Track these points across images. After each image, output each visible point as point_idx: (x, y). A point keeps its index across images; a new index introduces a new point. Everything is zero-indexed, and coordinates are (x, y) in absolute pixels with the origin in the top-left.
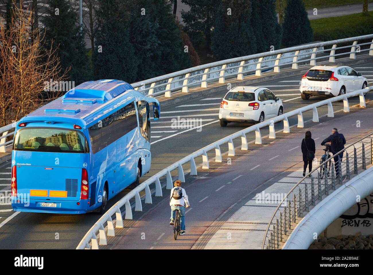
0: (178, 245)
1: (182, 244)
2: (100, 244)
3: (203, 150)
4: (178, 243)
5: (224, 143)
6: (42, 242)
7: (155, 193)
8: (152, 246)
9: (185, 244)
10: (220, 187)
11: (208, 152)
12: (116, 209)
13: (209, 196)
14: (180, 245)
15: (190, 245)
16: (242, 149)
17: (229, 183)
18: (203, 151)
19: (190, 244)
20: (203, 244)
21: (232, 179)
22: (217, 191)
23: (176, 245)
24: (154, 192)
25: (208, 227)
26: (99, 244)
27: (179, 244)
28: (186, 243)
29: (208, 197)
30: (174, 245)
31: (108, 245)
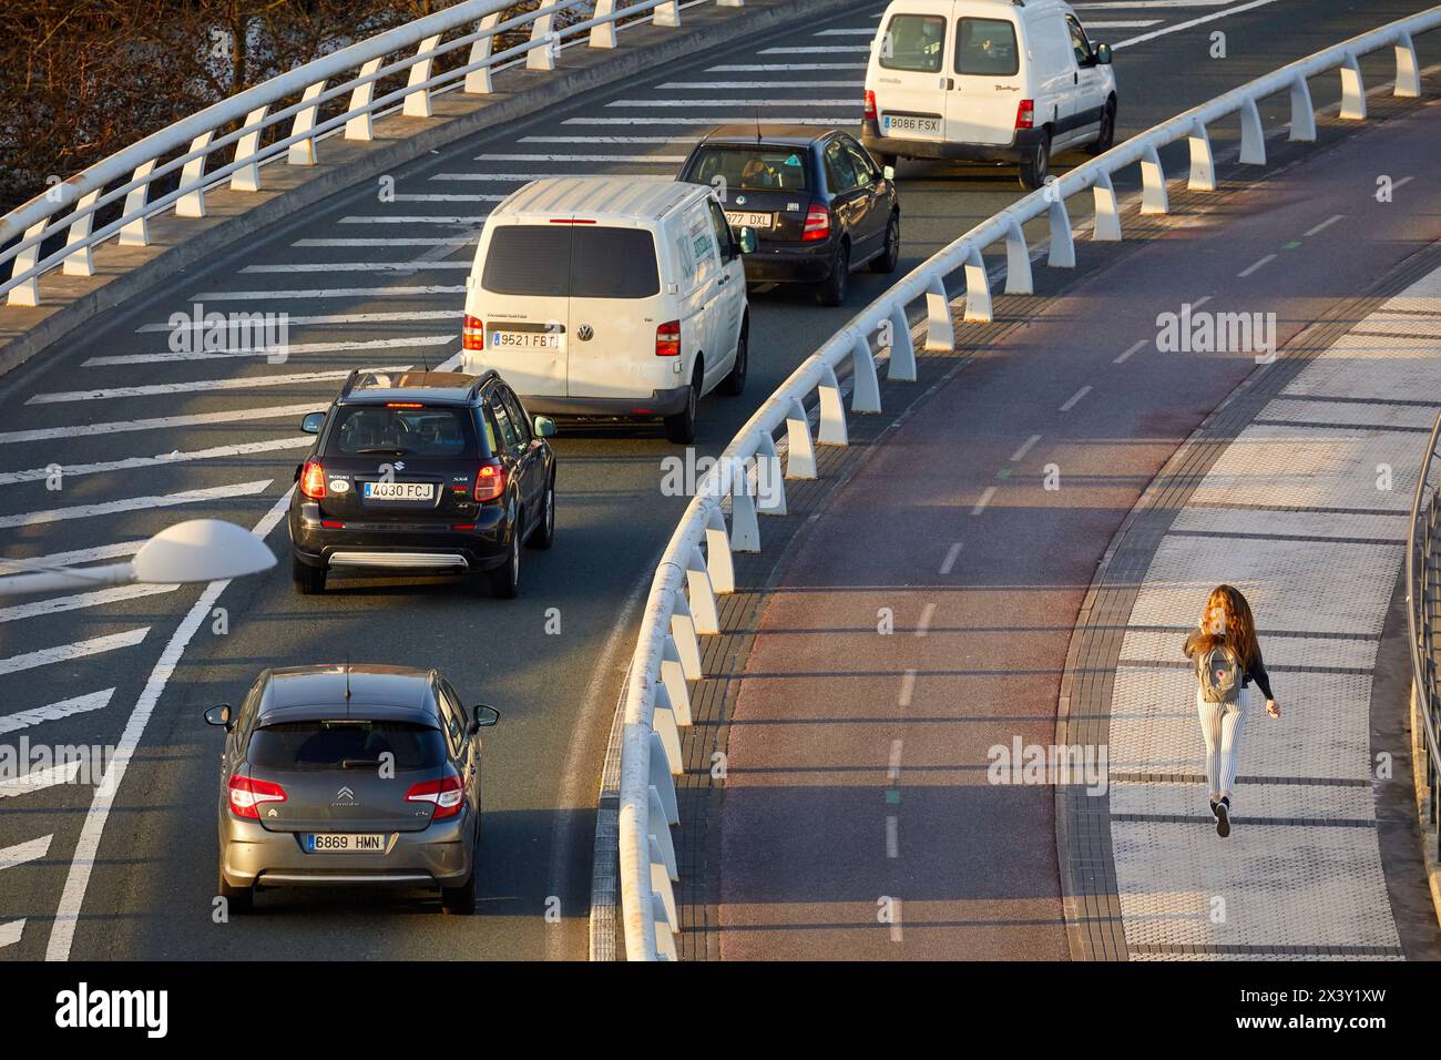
0: (1092, 484)
1: (1106, 480)
2: (788, 476)
3: (1194, 116)
4: (1092, 474)
5: (1273, 90)
6: (568, 462)
7: (1004, 281)
8: (991, 485)
9: (1119, 477)
10: (1256, 261)
11: (1211, 125)
12: (854, 338)
13: (1211, 295)
14: (1097, 484)
15: (1136, 484)
16: (1344, 115)
17: (1293, 245)
18: (1194, 119)
19: (1140, 480)
20: (1188, 479)
21: (1303, 232)
22: (1244, 274)
23: (1084, 484)
24: (999, 276)
25: (1207, 414)
26: (784, 476)
27: (1095, 477)
28: (1124, 477)
29: (1209, 298)
30: (1077, 484)
31: (819, 478)
